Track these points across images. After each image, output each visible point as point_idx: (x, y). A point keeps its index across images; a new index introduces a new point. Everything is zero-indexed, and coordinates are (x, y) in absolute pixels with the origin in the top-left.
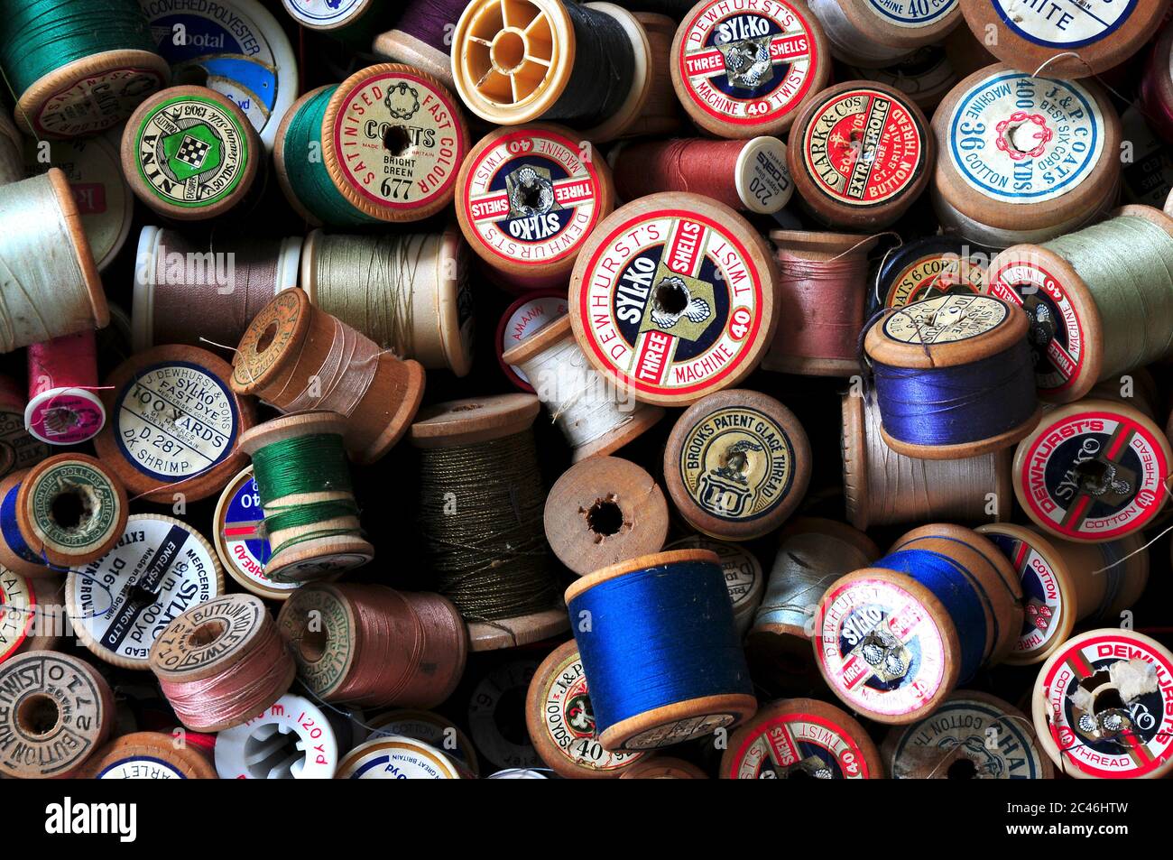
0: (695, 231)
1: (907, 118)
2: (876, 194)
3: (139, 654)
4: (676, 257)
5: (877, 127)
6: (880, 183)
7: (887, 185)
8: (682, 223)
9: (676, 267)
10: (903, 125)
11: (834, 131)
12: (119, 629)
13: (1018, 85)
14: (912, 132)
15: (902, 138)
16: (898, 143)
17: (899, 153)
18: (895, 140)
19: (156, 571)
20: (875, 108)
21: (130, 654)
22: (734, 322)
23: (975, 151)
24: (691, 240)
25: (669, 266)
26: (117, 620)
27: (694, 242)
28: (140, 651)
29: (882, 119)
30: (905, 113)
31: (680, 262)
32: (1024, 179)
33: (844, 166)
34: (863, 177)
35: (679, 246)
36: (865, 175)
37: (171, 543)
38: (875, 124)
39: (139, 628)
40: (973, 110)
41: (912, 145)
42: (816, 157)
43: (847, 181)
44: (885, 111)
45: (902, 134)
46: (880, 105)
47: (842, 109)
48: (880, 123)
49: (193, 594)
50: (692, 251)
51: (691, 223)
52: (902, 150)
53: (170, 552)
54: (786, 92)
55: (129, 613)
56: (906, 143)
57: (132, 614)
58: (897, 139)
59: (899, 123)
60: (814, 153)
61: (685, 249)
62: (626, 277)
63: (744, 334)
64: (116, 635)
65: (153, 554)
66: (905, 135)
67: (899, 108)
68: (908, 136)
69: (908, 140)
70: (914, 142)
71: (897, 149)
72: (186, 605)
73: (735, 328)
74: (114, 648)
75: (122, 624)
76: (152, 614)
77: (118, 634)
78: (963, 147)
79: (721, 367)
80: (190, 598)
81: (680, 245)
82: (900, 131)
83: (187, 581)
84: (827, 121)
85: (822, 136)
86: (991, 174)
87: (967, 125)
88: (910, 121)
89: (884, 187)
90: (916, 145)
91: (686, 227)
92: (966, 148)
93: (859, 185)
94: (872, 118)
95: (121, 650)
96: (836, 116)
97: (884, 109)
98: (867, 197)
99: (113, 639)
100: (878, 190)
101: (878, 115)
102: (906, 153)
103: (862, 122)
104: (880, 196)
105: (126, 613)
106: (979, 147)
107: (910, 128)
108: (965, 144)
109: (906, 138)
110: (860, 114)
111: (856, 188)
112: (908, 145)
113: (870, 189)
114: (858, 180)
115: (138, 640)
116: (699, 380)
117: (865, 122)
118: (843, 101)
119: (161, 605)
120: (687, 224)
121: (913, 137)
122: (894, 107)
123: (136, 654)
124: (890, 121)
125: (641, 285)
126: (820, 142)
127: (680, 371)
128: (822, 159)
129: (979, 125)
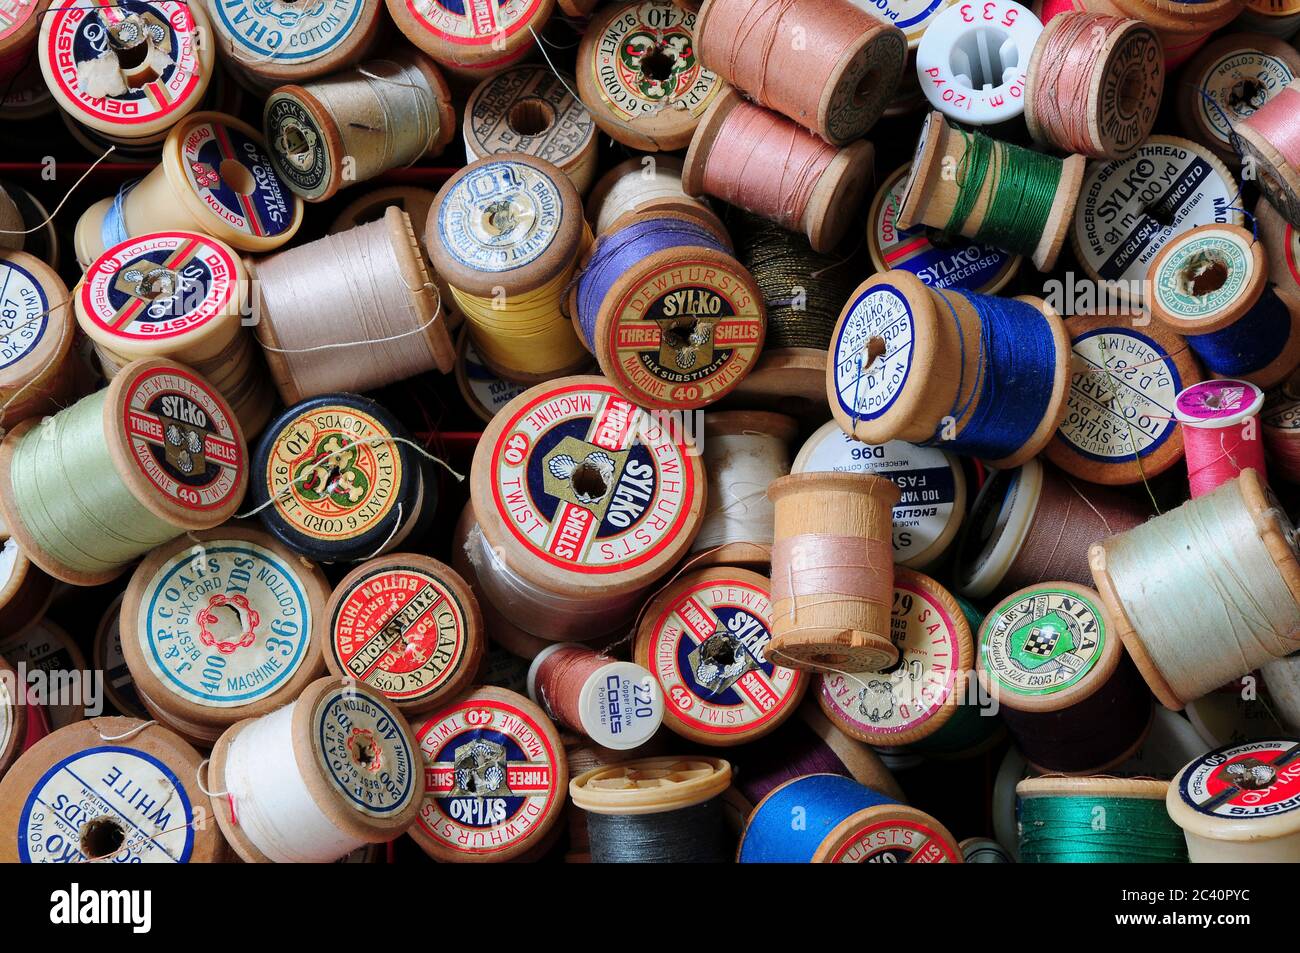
0: (561, 548)
1: (339, 640)
2: (411, 581)
3: (1171, 151)
4: (583, 524)
5: (373, 646)
6: (402, 590)
7: (397, 584)
8: (575, 558)
9: (585, 515)
10: (348, 635)
11: (417, 666)
12: (1190, 180)
13: (217, 687)
14: (343, 623)
15: (356, 623)
16: (363, 620)
17: (367, 610)
18: (364, 625)
19: (1140, 238)
20: (366, 667)
21: (1182, 152)
22: (524, 453)
23: (284, 619)
24: (565, 539)
25: (591, 515)
26: (1191, 190)
27: (562, 537)
28: (1170, 153)
29: (365, 653)
30: (340, 646)
31: (579, 519)
32: (242, 572)
33: (427, 626)
34: (415, 604)
35: (579, 534)
36: (412, 605)
37: (1120, 265)
38: (373, 651)
39: (1168, 179)
40: (275, 668)
41: (350, 611)
42: (450, 649)
43: (432, 609)
44: (357, 658)
45: (354, 627)
46: (359, 667)
47: (398, 684)
48: (369, 649)
49: (1104, 206)
50: (565, 529)
51: (565, 557)
52: (362, 611)
53: (1122, 255)
54: (444, 731)
55: (1177, 196)
56: (355, 616)
57: (1173, 195)
58: (361, 624)
59: (350, 639)
60: (449, 655)
61: (572, 532)
62: (641, 509)
63: (512, 439)
64: (1194, 174)
65: (1141, 256)
66: (351, 624)
67: (342, 654)
68: (350, 622)
69: (351, 617)
70: (347, 612)
71: (366, 614)
72: (1113, 196)
73: (523, 446)
74: (1198, 161)
75: (1186, 185)
76: (1152, 192)
77: (1191, 175)
78: (295, 626)
79: (541, 408)
80: (1107, 203)
81: (579, 536)
82: (354, 631)
83: (1108, 222)
84: (419, 680)
85: (431, 667)
86: (273, 586)
87: (284, 652)
88: (339, 634)
89: (401, 583)
90: (346, 608)
91: (570, 554)
92: (291, 624)
93: (423, 599)
94: (374, 659)
95: (1191, 158)
96: (407, 679)
97: (357, 661)
98: (422, 583)
99: (1198, 170)
100: (409, 584)
101: (366, 658)
102: (360, 606)
103: (386, 659)
104: (409, 578)
105: (1179, 197)
106: (278, 622)
107: (342, 629)
108: (293, 630)
109: (353, 620)
110: (383, 669)
111: (427, 597)
112: (354, 613)
113: (414, 589)
114: (421, 604)
115: (1171, 166)
116: (567, 396)
117: (382, 659)
118: (392, 690)
119: (1140, 199)
120: (569, 557)
121: (345, 618)
122: (346, 658)
123: (1176, 150)
124: (357, 646)
125: (625, 498)
126: (437, 662)
127: (586, 407)
128: (445, 644)
129: (271, 649)
